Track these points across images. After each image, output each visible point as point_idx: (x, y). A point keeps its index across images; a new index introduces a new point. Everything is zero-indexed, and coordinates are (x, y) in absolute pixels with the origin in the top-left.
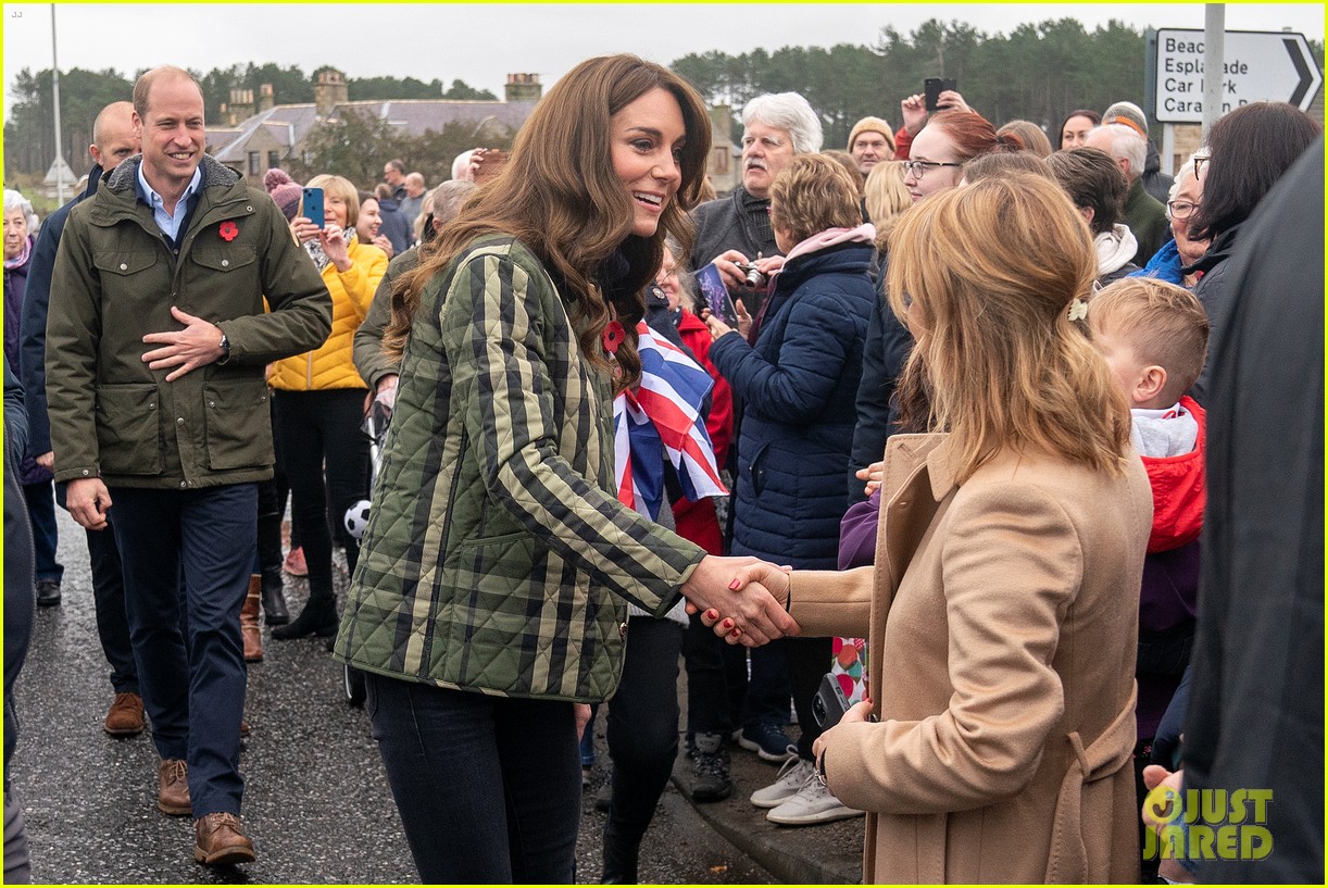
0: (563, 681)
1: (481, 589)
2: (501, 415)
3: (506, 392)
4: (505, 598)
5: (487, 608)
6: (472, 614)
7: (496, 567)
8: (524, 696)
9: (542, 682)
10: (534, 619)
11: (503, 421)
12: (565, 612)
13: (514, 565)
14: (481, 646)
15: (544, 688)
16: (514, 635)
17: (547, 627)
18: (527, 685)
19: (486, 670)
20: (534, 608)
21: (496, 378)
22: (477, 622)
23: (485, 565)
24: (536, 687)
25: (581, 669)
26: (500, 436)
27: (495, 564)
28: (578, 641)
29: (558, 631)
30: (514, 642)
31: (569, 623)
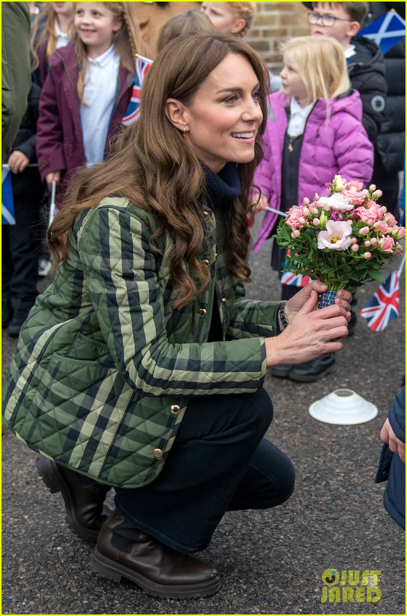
0: (90, 467)
1: (52, 390)
2: (124, 324)
3: (128, 309)
4: (65, 400)
5: (53, 403)
6: (43, 403)
7: (65, 379)
8: (64, 465)
9: (76, 463)
10: (81, 420)
11: (126, 328)
12: (102, 423)
13: (77, 381)
14: (43, 425)
15: (77, 466)
16: (65, 426)
17: (87, 428)
18: (67, 460)
19: (44, 440)
20: (82, 413)
21: (120, 298)
22: (44, 409)
23: (58, 375)
24: (72, 464)
25: (105, 463)
26: (125, 339)
27: (66, 376)
28: (107, 445)
29: (95, 433)
30: (63, 431)
31: (104, 431)
